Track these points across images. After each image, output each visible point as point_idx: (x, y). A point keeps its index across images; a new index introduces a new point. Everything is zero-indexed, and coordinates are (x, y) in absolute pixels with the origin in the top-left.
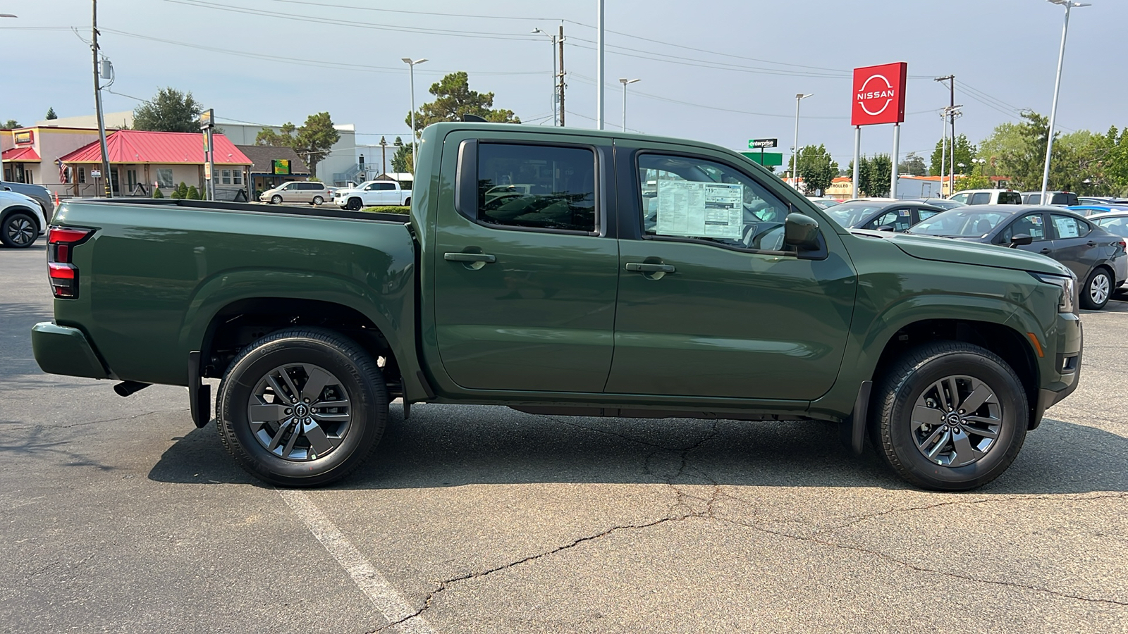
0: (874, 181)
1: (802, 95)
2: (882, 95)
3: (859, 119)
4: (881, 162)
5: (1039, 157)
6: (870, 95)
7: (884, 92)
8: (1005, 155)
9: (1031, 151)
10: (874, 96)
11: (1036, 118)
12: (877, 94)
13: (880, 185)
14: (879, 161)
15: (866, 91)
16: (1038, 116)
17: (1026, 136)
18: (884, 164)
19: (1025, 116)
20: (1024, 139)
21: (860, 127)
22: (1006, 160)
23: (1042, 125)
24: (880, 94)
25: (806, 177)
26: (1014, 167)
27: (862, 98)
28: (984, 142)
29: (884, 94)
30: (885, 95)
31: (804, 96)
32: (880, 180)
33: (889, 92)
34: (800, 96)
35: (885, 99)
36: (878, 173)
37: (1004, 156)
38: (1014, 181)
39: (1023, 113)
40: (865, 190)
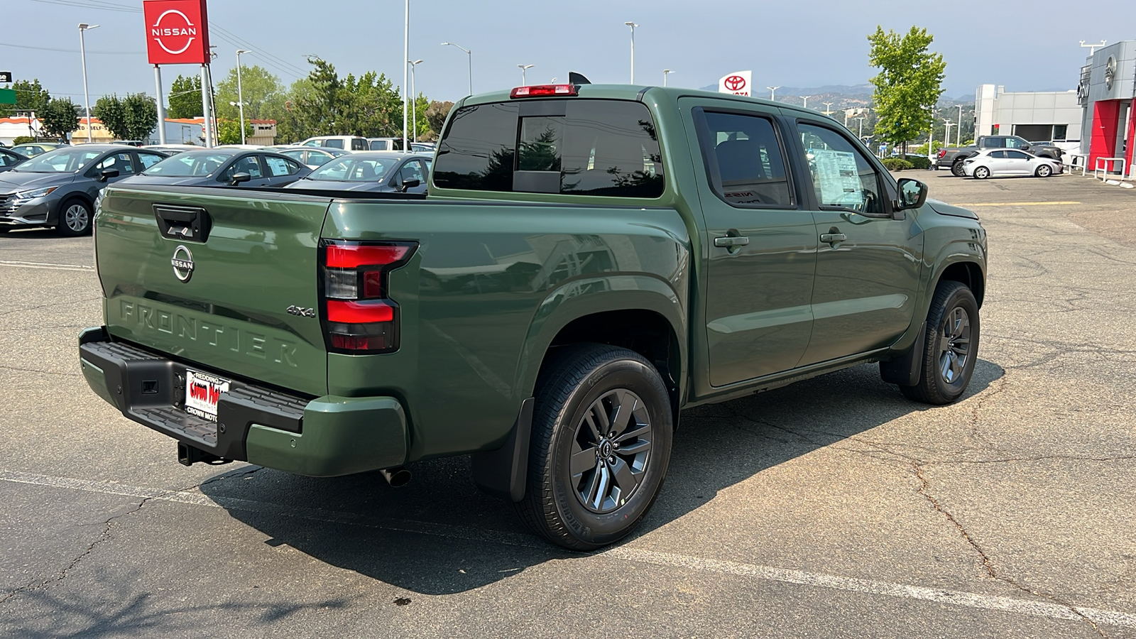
0: (131, 123)
1: (87, 25)
2: (182, 33)
3: (157, 57)
4: (135, 103)
5: (329, 103)
6: (167, 32)
7: (184, 30)
8: (299, 100)
9: (322, 96)
10: (172, 33)
11: (322, 65)
12: (176, 31)
13: (138, 128)
14: (133, 102)
15: (162, 26)
16: (324, 64)
17: (316, 82)
18: (139, 105)
19: (312, 62)
20: (313, 85)
21: (159, 66)
22: (300, 105)
23: (329, 72)
24: (180, 31)
25: (45, 117)
26: (308, 113)
27: (158, 34)
28: (222, 84)
29: (184, 32)
30: (186, 33)
31: (88, 27)
32: (136, 122)
33: (190, 30)
34: (83, 26)
35: (186, 38)
36: (133, 114)
37: (297, 101)
38: (310, 126)
39: (311, 60)
40: (121, 133)
